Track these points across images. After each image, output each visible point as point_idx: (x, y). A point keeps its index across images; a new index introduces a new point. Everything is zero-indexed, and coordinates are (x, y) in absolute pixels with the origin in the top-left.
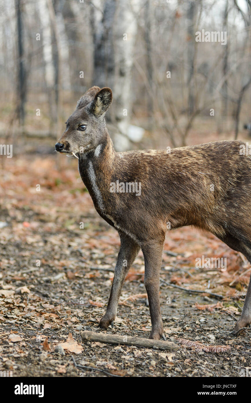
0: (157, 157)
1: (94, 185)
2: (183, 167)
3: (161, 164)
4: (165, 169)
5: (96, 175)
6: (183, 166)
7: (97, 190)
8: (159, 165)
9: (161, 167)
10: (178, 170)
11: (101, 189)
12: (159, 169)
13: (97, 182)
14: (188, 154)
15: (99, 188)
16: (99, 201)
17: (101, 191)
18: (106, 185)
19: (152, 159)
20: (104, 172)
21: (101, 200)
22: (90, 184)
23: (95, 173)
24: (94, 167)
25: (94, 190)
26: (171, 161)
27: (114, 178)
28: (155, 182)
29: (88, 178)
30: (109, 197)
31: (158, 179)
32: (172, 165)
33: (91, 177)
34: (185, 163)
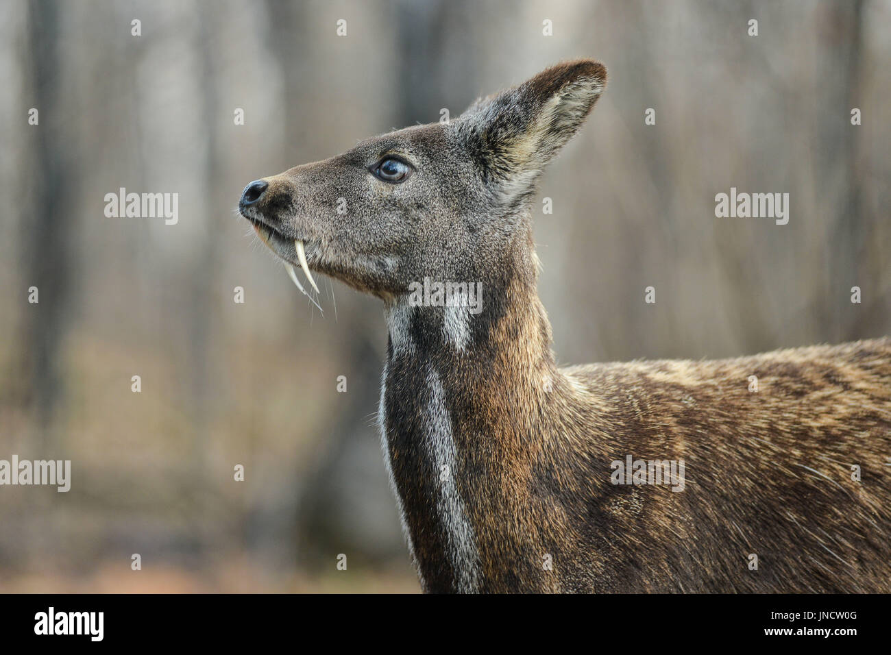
0: (710, 392)
1: (446, 492)
2: (818, 440)
3: (733, 424)
4: (747, 447)
5: (462, 444)
6: (817, 433)
7: (457, 518)
8: (724, 428)
9: (731, 439)
10: (797, 453)
11: (476, 516)
12: (722, 448)
13: (459, 477)
14: (831, 377)
15: (471, 510)
16: (465, 574)
17: (477, 523)
18: (506, 503)
19: (690, 402)
20: (498, 434)
21: (471, 574)
22: (431, 487)
23: (456, 431)
24: (450, 397)
25: (445, 519)
26: (766, 409)
27: (540, 478)
28: (709, 511)
29: (424, 453)
30: (511, 563)
31: (723, 496)
32: (773, 430)
33: (438, 450)
34: (827, 420)
